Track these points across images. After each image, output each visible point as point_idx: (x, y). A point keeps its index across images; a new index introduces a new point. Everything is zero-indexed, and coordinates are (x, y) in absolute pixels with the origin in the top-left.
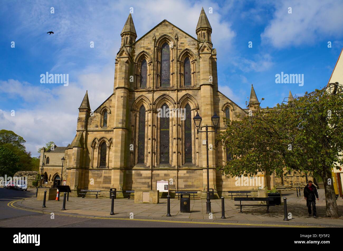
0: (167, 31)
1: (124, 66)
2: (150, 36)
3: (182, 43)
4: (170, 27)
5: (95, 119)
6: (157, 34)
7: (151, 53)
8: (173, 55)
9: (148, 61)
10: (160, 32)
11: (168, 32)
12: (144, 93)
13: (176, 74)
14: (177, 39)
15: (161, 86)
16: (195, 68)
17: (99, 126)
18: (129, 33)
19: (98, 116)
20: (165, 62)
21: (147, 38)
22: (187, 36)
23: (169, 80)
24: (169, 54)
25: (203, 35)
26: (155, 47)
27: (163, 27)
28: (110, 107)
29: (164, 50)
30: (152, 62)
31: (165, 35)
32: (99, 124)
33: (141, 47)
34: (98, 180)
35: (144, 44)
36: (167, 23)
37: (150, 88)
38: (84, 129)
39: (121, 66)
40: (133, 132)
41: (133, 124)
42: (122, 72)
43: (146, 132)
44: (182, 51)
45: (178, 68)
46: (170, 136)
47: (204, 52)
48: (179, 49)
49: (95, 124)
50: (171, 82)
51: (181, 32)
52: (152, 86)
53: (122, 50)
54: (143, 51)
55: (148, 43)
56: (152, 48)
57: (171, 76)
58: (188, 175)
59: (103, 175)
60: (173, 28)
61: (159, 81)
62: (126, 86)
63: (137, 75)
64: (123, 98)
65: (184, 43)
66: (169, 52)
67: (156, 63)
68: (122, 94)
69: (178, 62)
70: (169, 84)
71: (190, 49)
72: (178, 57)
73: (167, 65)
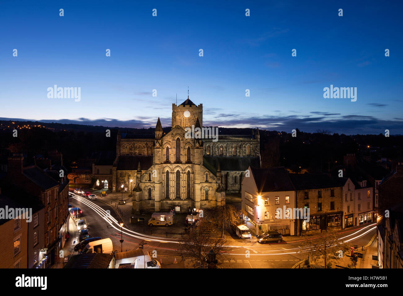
2: (170, 134)
3: (186, 139)
4: (180, 130)
5: (145, 177)
7: (171, 144)
9: (169, 147)
10: (175, 132)
11: (179, 132)
12: (168, 165)
13: (183, 156)
14: (184, 137)
16: (193, 153)
19: (146, 175)
20: (178, 148)
24: (180, 144)
27: (177, 129)
28: (152, 171)
29: (178, 141)
31: (178, 134)
32: (147, 179)
33: (166, 140)
34: (148, 205)
36: (179, 127)
40: (164, 183)
41: (164, 179)
42: (158, 156)
43: (170, 183)
45: (184, 153)
46: (181, 185)
48: (185, 143)
49: (145, 179)
50: (181, 159)
52: (172, 161)
54: (167, 143)
55: (170, 139)
56: (172, 141)
57: (181, 156)
58: (188, 203)
59: (151, 203)
60: (182, 130)
61: (175, 158)
62: (160, 163)
64: (159, 170)
66: (180, 142)
68: (158, 168)
71: (190, 143)
72: (184, 147)
73: (179, 150)
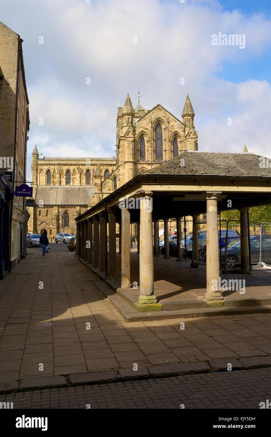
0: (161, 114)
1: (131, 145)
2: (147, 118)
3: (172, 126)
4: (163, 111)
6: (153, 116)
7: (148, 133)
8: (166, 135)
9: (146, 139)
12: (144, 165)
13: (168, 151)
14: (169, 122)
15: (156, 159)
16: (182, 147)
17: (111, 189)
18: (131, 114)
19: (110, 182)
20: (159, 140)
21: (145, 119)
22: (176, 120)
23: (162, 155)
24: (162, 134)
25: (188, 120)
26: (152, 128)
27: (158, 111)
28: (119, 175)
29: (158, 130)
30: (150, 141)
31: (159, 118)
32: (111, 188)
33: (141, 127)
35: (142, 124)
36: (160, 107)
37: (149, 161)
38: (100, 192)
39: (129, 145)
42: (130, 149)
44: (172, 133)
45: (170, 147)
47: (190, 137)
48: (170, 131)
49: (108, 188)
50: (164, 157)
51: (172, 116)
52: (150, 160)
53: (129, 131)
54: (143, 131)
55: (146, 124)
56: (150, 129)
57: (164, 153)
60: (165, 112)
61: (155, 156)
62: (133, 161)
63: (138, 150)
64: (132, 170)
65: (174, 126)
66: (162, 131)
67: (153, 141)
68: (131, 167)
69: (170, 142)
70: (162, 158)
71: (178, 131)
72: (170, 138)
73: (160, 142)
